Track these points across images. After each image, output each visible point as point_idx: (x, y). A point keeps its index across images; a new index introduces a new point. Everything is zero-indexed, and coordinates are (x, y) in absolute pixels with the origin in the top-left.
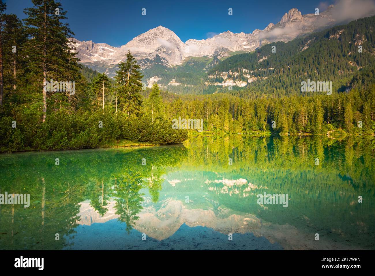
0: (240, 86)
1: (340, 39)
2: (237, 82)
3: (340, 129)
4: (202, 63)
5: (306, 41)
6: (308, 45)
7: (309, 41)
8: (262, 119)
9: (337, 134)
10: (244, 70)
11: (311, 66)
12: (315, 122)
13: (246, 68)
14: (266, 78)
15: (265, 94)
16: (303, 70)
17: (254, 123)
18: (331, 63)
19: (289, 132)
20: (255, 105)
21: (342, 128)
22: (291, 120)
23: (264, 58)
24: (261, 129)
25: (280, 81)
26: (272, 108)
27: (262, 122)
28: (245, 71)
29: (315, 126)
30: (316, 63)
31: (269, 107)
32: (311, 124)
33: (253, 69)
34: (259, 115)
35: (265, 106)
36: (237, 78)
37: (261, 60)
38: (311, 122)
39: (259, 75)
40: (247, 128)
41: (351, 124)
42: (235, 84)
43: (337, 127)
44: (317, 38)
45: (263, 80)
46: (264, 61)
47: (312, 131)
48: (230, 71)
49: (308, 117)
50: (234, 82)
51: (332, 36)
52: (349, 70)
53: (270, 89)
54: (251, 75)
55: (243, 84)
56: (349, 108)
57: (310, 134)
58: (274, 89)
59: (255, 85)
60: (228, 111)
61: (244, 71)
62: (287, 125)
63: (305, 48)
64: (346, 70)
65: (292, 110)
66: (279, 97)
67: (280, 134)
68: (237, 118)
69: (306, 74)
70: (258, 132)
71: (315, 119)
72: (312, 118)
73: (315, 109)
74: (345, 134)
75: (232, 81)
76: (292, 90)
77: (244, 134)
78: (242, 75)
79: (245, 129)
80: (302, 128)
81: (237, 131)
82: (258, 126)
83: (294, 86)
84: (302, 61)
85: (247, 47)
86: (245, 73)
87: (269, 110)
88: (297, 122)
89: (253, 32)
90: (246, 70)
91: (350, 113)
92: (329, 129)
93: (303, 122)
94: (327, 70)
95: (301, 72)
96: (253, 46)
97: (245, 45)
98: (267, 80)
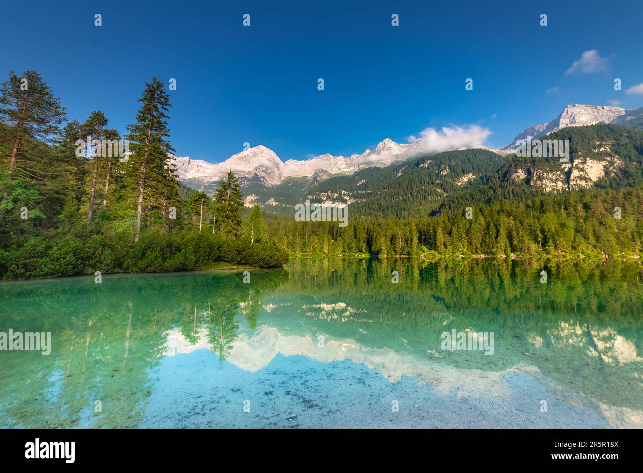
1: (428, 168)
2: (337, 203)
3: (433, 252)
4: (302, 183)
5: (400, 168)
6: (401, 172)
7: (403, 168)
8: (362, 241)
9: (431, 256)
11: (405, 190)
12: (411, 245)
13: (345, 190)
14: (364, 200)
15: (364, 216)
16: (398, 194)
17: (354, 245)
18: (422, 189)
19: (387, 255)
20: (355, 227)
21: (435, 250)
22: (389, 242)
23: (362, 181)
24: (361, 251)
25: (378, 204)
26: (371, 230)
27: (361, 244)
29: (411, 248)
30: (409, 188)
31: (368, 229)
32: (407, 246)
33: (352, 192)
34: (358, 237)
35: (364, 228)
36: (336, 199)
37: (359, 183)
38: (407, 244)
39: (358, 198)
40: (347, 250)
41: (442, 246)
43: (431, 250)
44: (409, 166)
45: (361, 202)
46: (362, 184)
47: (408, 254)
48: (330, 192)
49: (404, 240)
50: (333, 204)
51: (422, 165)
52: (437, 196)
53: (368, 211)
54: (350, 197)
56: (440, 231)
57: (407, 256)
58: (372, 211)
59: (354, 207)
60: (327, 232)
61: (343, 193)
62: (386, 248)
63: (400, 174)
64: (435, 196)
65: (389, 233)
66: (377, 219)
67: (379, 256)
68: (336, 240)
69: (401, 198)
70: (357, 254)
71: (411, 241)
72: (408, 241)
73: (410, 232)
74: (438, 256)
75: (331, 202)
76: (389, 213)
77: (343, 256)
78: (341, 196)
79: (345, 252)
80: (399, 250)
81: (337, 253)
82: (357, 248)
83: (390, 209)
84: (397, 186)
85: (346, 170)
86: (345, 195)
87: (368, 232)
88: (395, 244)
89: (352, 156)
90: (345, 192)
91: (441, 237)
92: (424, 251)
93: (400, 244)
94: (419, 195)
95: (396, 196)
96: (351, 169)
97: (344, 168)
98: (365, 202)
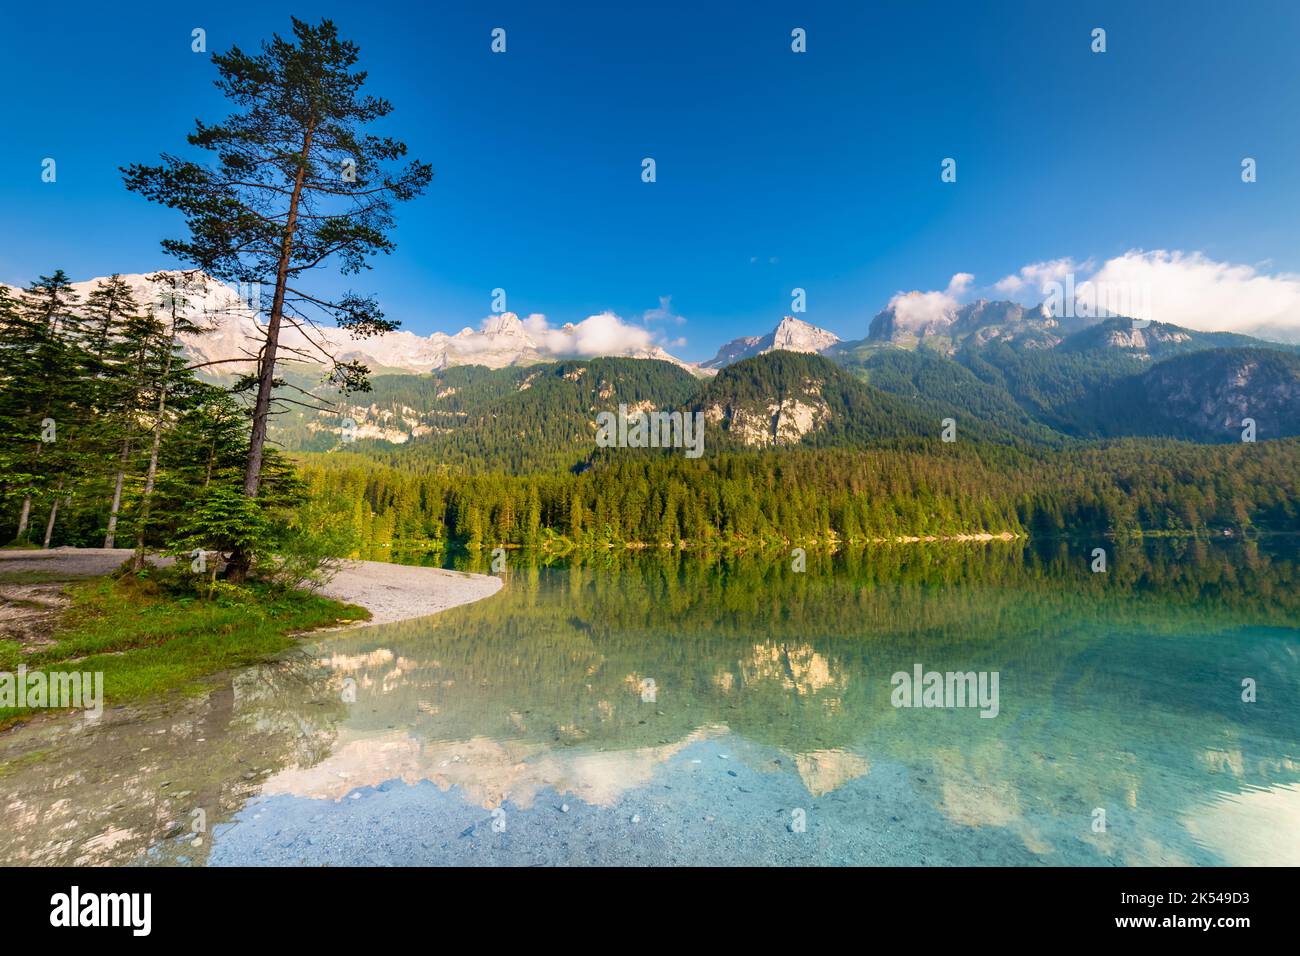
0: (394, 442)
1: (579, 382)
2: (389, 432)
3: (563, 538)
4: (307, 378)
5: (528, 375)
6: (529, 382)
7: (533, 376)
8: (436, 515)
9: (559, 546)
10: (405, 409)
11: (533, 420)
12: (527, 525)
13: (409, 405)
14: (450, 431)
15: (446, 463)
16: (519, 426)
17: (418, 524)
18: (564, 421)
19: (482, 543)
20: (423, 486)
21: (567, 535)
22: (487, 520)
23: (449, 391)
24: (432, 536)
25: (477, 442)
26: (456, 495)
27: (435, 521)
28: (407, 411)
29: (526, 531)
30: (541, 416)
31: (449, 493)
32: (520, 527)
33: (426, 410)
34: (428, 506)
35: (442, 490)
36: (388, 422)
37: (443, 395)
38: (520, 523)
39: (437, 424)
40: (403, 534)
41: (579, 528)
42: (381, 436)
43: (560, 534)
44: (545, 374)
45: (443, 435)
46: (449, 397)
47: (521, 541)
48: (374, 405)
49: (516, 516)
50: (381, 431)
51: (568, 375)
52: (590, 436)
53: (456, 454)
54: (421, 421)
55: (400, 438)
56: (577, 502)
57: (518, 546)
58: (465, 455)
59: (427, 443)
60: (362, 495)
61: (404, 412)
62: (480, 530)
63: (526, 386)
64: (586, 435)
65: (489, 503)
66: (474, 473)
67: (467, 546)
68: (381, 513)
69: (523, 433)
70: (425, 541)
71: (527, 519)
72: (521, 518)
73: (527, 502)
74: (571, 546)
75: (376, 428)
76: (499, 461)
77: (394, 545)
78: (400, 418)
79: (398, 537)
80: (505, 535)
81: (380, 539)
82: (426, 529)
83: (501, 453)
84: (519, 409)
85: (416, 363)
86: (408, 416)
87: (451, 500)
88: (498, 523)
89: (432, 336)
90: (411, 411)
91: (578, 512)
92: (548, 537)
93: (507, 523)
94: (558, 432)
95: (516, 429)
96: (429, 362)
97: (412, 358)
98: (451, 435)
